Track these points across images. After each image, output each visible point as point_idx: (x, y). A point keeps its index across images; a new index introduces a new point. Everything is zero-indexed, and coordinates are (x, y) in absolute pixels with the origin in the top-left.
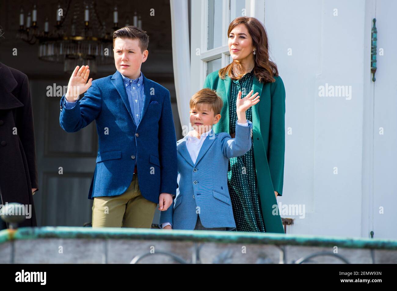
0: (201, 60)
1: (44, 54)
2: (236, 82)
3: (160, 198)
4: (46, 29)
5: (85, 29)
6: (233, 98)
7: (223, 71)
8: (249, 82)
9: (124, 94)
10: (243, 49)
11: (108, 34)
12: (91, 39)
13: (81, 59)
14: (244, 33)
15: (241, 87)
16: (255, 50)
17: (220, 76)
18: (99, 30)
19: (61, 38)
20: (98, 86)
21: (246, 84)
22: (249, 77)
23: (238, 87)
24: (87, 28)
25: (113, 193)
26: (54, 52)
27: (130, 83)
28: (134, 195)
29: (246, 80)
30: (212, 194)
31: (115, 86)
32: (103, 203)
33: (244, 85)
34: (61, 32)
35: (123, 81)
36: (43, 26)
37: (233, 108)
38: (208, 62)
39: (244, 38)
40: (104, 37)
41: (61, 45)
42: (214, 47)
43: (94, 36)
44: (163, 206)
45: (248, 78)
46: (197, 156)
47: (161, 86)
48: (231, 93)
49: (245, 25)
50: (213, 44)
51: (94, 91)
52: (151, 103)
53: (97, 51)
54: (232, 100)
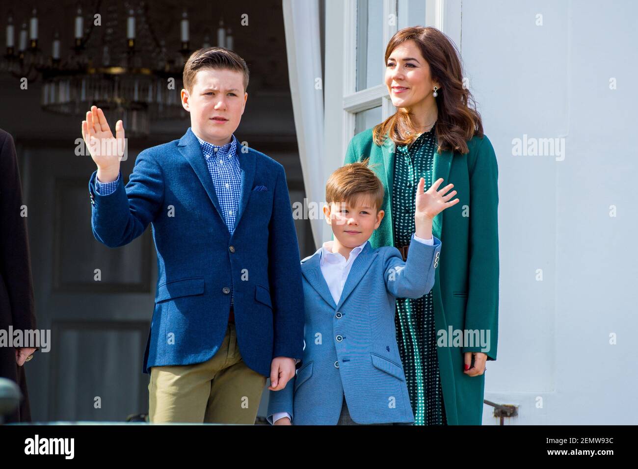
0: (344, 109)
1: (53, 101)
2: (403, 150)
3: (273, 366)
4: (56, 55)
5: (129, 53)
6: (398, 182)
7: (380, 130)
8: (427, 149)
9: (205, 174)
10: (414, 88)
11: (171, 62)
12: (139, 72)
13: (121, 109)
14: (414, 58)
15: (412, 159)
16: (436, 88)
17: (375, 140)
18: (154, 55)
19: (82, 70)
20: (154, 160)
21: (421, 153)
22: (428, 140)
23: (407, 160)
24: (132, 51)
25: (191, 359)
26: (71, 95)
27: (215, 154)
28: (227, 363)
29: (422, 146)
30: (370, 359)
31: (186, 159)
32: (171, 379)
33: (417, 155)
34: (84, 59)
35: (202, 148)
36: (50, 48)
37: (398, 200)
38: (356, 114)
39: (414, 66)
40: (164, 68)
41: (84, 83)
42: (367, 87)
43: (145, 66)
44: (277, 381)
45: (425, 142)
46: (342, 289)
47: (269, 158)
48: (394, 171)
49: (416, 42)
50: (366, 80)
51: (149, 168)
52: (255, 189)
53: (150, 94)
54: (397, 184)
